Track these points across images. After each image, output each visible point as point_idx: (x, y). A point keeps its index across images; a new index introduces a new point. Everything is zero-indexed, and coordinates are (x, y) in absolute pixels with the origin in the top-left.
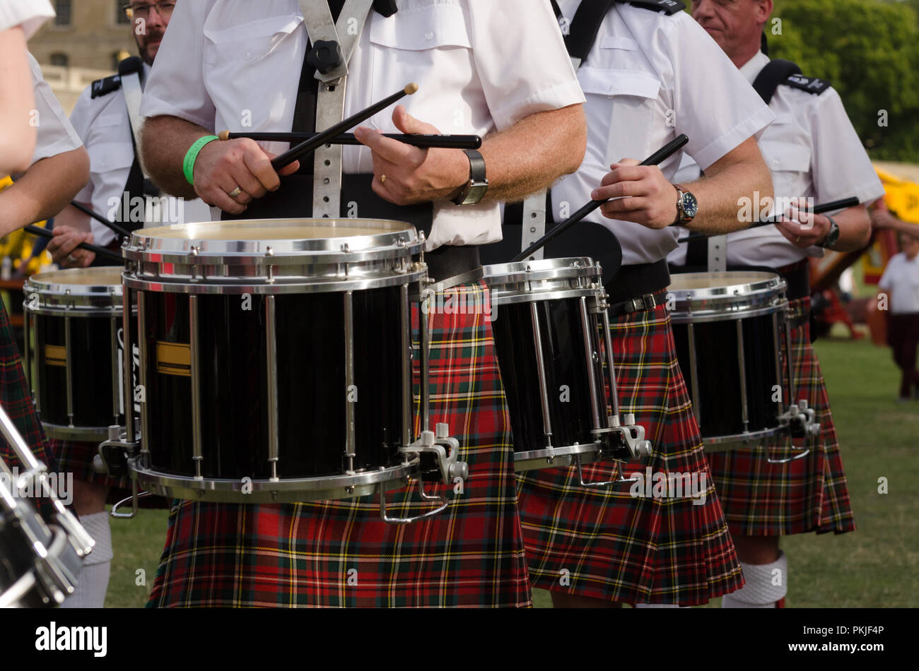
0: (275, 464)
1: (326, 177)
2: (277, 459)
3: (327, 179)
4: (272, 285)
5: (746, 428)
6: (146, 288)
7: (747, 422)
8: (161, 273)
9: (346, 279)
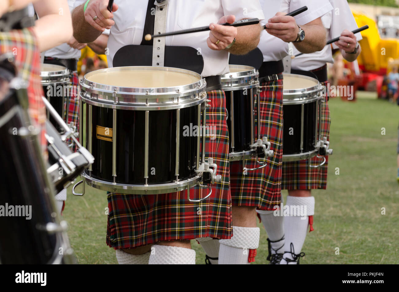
0: (147, 179)
1: (159, 47)
2: (148, 177)
3: (159, 48)
4: (148, 107)
5: (302, 151)
6: (93, 104)
7: (302, 149)
8: (99, 98)
9: (177, 104)
